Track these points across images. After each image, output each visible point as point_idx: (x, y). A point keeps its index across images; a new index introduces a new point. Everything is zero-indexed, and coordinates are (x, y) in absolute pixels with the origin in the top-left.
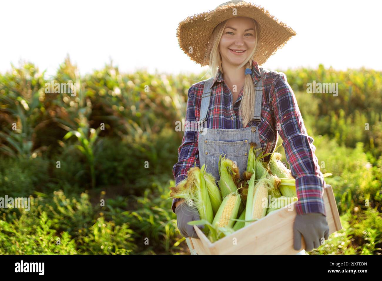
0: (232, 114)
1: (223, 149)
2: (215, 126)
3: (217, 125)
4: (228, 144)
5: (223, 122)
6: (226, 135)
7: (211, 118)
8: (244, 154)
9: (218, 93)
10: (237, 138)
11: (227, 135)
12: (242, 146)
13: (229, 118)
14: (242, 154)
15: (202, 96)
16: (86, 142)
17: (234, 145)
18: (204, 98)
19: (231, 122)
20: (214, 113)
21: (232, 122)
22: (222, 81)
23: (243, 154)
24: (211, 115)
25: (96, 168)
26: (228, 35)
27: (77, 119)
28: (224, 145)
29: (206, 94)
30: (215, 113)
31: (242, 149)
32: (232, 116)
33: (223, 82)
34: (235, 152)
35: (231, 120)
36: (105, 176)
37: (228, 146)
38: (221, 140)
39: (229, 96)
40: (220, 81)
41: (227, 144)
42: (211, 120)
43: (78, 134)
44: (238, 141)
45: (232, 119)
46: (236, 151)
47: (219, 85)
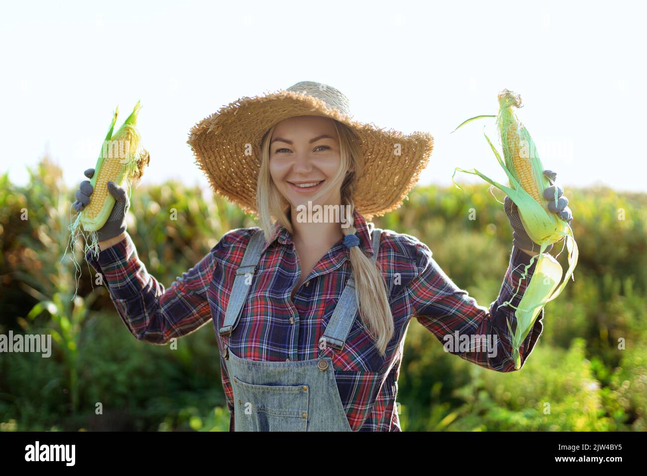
0: (292, 312)
1: (260, 398)
2: (253, 338)
3: (256, 338)
4: (268, 389)
5: (270, 330)
6: (263, 373)
7: (249, 319)
8: (300, 414)
9: (271, 266)
10: (286, 381)
11: (265, 374)
12: (295, 398)
13: (286, 319)
14: (296, 413)
15: (238, 271)
16: (65, 323)
17: (278, 392)
18: (240, 276)
19: (289, 328)
20: (256, 310)
21: (291, 328)
22: (289, 243)
23: (298, 414)
24: (249, 314)
25: (80, 374)
26: (281, 154)
27: (54, 277)
28: (261, 391)
29: (245, 267)
30: (257, 312)
31: (297, 402)
32: (292, 316)
33: (289, 247)
34: (282, 408)
35: (289, 324)
36: (95, 390)
37: (268, 393)
38: (255, 383)
39: (291, 277)
40: (284, 243)
41: (266, 390)
42: (248, 324)
43: (52, 308)
44: (288, 385)
45: (292, 323)
46: (284, 405)
47: (277, 250)
